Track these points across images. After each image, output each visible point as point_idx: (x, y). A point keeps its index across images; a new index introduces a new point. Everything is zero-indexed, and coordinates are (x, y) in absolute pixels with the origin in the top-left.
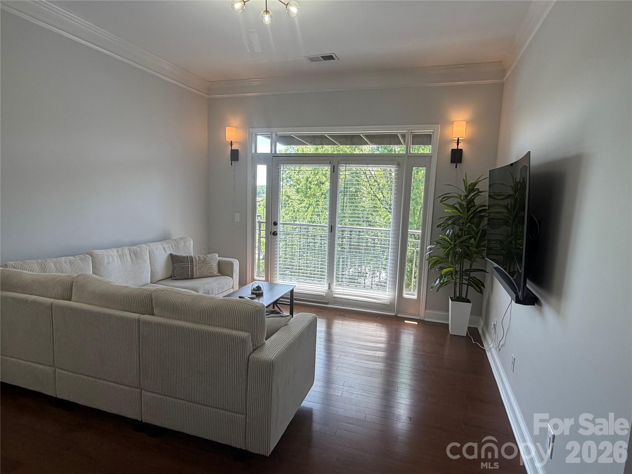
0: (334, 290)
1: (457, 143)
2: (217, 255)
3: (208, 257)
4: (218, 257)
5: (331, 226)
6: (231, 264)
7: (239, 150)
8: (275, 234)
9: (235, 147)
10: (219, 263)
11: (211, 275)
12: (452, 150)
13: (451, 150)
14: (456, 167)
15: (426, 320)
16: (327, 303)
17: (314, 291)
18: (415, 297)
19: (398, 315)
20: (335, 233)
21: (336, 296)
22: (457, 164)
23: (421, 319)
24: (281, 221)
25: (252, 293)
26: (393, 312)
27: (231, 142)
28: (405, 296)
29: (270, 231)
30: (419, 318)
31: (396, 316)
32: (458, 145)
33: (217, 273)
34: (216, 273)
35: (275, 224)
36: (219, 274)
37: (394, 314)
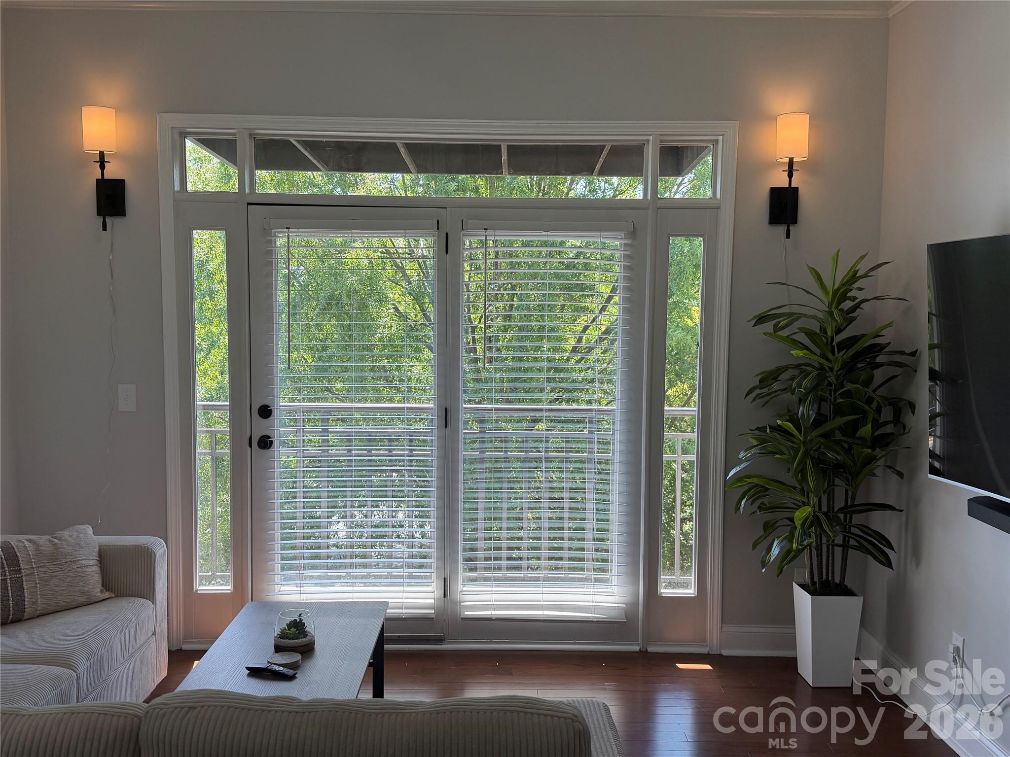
0: (460, 597)
1: (787, 173)
2: (90, 530)
3: (65, 540)
4: (95, 534)
5: (446, 409)
6: (146, 556)
7: (127, 182)
8: (266, 443)
9: (113, 171)
10: (104, 556)
11: (83, 599)
12: (773, 190)
13: (769, 189)
14: (788, 236)
15: (725, 653)
16: (440, 640)
17: (402, 608)
18: (691, 591)
19: (650, 649)
20: (457, 430)
21: (468, 613)
22: (791, 228)
23: (710, 653)
24: (282, 402)
25: (278, 649)
26: (634, 641)
27: (102, 154)
28: (665, 591)
29: (249, 436)
30: (704, 650)
31: (643, 653)
32: (790, 175)
33: (102, 592)
34: (97, 591)
35: (266, 412)
36: (107, 595)
37: (636, 648)
